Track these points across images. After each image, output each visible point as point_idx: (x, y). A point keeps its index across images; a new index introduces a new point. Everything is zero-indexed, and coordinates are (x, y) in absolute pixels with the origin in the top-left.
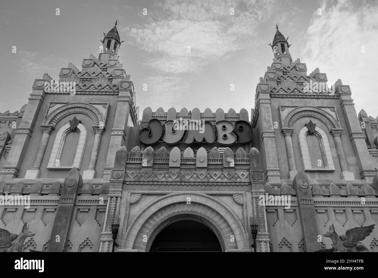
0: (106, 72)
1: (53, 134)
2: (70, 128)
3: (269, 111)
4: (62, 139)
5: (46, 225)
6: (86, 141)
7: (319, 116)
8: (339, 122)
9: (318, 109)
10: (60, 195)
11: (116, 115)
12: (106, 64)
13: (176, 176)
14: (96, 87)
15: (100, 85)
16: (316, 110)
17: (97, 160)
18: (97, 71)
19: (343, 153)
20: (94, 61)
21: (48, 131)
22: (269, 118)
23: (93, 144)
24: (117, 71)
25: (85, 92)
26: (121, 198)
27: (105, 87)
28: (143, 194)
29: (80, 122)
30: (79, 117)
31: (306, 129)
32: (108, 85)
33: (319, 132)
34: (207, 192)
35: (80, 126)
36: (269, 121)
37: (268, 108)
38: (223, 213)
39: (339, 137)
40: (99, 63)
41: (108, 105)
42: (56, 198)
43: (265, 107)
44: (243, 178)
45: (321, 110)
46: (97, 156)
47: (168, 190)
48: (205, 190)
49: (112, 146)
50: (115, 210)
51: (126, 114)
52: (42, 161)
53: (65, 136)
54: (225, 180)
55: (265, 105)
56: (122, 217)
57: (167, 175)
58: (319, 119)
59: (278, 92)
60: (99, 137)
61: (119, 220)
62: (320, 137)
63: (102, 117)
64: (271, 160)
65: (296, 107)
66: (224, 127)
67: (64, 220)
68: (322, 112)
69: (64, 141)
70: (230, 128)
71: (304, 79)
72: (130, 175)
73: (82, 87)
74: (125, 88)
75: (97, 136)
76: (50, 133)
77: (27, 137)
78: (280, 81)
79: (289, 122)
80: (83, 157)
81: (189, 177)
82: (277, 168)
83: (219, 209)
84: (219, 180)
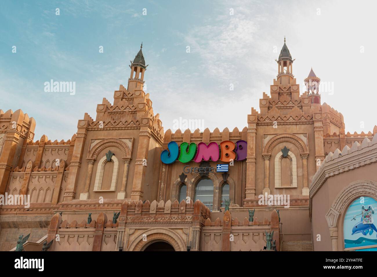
0: (132, 106)
1: (96, 164)
2: (106, 159)
3: (253, 139)
4: (102, 169)
5: (89, 245)
6: (119, 169)
7: (294, 141)
8: (308, 147)
9: (293, 135)
10: (95, 228)
11: (139, 148)
12: (133, 94)
13: (153, 219)
14: (124, 123)
15: (127, 121)
16: (291, 136)
17: (126, 184)
18: (125, 104)
19: (306, 173)
20: (123, 92)
21: (92, 163)
22: (253, 146)
23: (124, 171)
24: (140, 105)
25: (116, 128)
26: (125, 232)
27: (130, 123)
28: (136, 229)
29: (114, 155)
30: (113, 149)
31: (281, 154)
32: (132, 121)
33: (291, 156)
34: (169, 227)
35: (113, 158)
36: (252, 148)
37: (253, 137)
38: (176, 239)
39: (306, 160)
40: (127, 93)
41: (132, 139)
42: (93, 229)
43: (251, 136)
44: (189, 219)
45: (295, 136)
46: (127, 181)
47: (149, 226)
48: (168, 226)
49: (136, 174)
50: (121, 238)
51: (145, 147)
52: (90, 185)
53: (104, 165)
54: (179, 221)
55: (251, 134)
56: (125, 242)
57: (148, 218)
58: (294, 144)
59: (265, 120)
60: (127, 166)
61: (123, 244)
62: (291, 160)
63: (128, 150)
64: (250, 181)
65: (276, 134)
66: (227, 146)
67: (98, 243)
68: (296, 138)
69: (103, 170)
70: (232, 147)
71: (292, 102)
72: (129, 219)
73: (113, 124)
74: (145, 124)
75: (126, 165)
76: (93, 164)
77: (78, 168)
78: (271, 106)
79: (269, 148)
80: (117, 182)
81: (160, 219)
82: (254, 187)
83: (174, 237)
84: (176, 221)
